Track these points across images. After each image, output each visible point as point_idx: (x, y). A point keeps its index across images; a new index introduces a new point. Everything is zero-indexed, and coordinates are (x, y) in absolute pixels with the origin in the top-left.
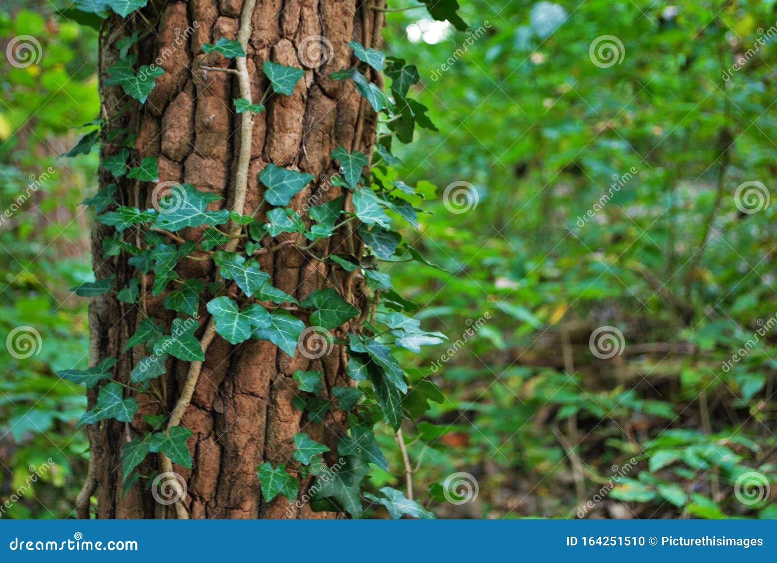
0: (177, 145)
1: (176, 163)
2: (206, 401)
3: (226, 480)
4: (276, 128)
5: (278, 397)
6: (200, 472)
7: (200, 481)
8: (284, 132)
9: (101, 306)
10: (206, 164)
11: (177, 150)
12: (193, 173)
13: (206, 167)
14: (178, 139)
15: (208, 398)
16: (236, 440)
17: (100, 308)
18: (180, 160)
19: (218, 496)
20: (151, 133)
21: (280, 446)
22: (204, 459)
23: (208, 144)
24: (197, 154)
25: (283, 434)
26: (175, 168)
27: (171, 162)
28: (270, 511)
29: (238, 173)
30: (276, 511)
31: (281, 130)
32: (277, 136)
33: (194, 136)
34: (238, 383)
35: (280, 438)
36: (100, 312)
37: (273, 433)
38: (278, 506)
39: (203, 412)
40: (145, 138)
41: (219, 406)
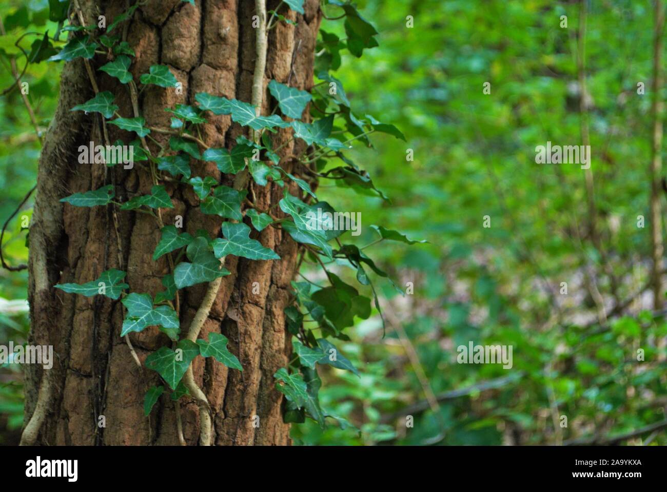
0: (188, 55)
1: (185, 73)
2: (221, 311)
3: (236, 390)
4: (278, 46)
5: (273, 307)
6: (214, 383)
7: (213, 392)
8: (285, 51)
9: (50, 225)
10: (220, 75)
11: (188, 60)
12: (206, 83)
13: (220, 78)
14: (189, 49)
15: (223, 308)
16: (247, 348)
17: (47, 227)
18: (188, 70)
19: (228, 406)
20: (151, 42)
21: (274, 355)
22: (218, 369)
23: (223, 55)
24: (209, 64)
25: (276, 343)
26: (184, 78)
27: (180, 71)
28: (265, 421)
29: (255, 85)
30: (270, 420)
31: (282, 49)
32: (279, 53)
33: (203, 47)
34: (247, 293)
35: (274, 348)
36: (48, 232)
37: (268, 344)
38: (272, 415)
39: (215, 322)
40: (143, 47)
41: (233, 315)
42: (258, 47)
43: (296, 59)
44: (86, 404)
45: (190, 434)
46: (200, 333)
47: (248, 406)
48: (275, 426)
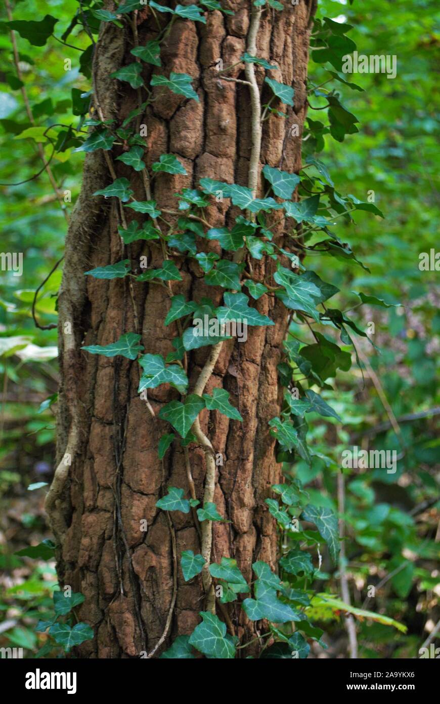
0: (193, 145)
1: (190, 161)
2: (223, 368)
3: (236, 436)
4: (271, 134)
5: (268, 363)
6: (217, 431)
7: (216, 438)
8: (277, 139)
9: (75, 293)
10: (221, 162)
11: (193, 149)
12: (209, 169)
13: (221, 165)
14: (194, 139)
15: (225, 366)
16: (245, 400)
17: (73, 295)
18: (193, 158)
19: (229, 450)
20: (161, 134)
21: (268, 406)
22: (220, 419)
23: (223, 145)
24: (211, 153)
25: (270, 395)
26: (189, 165)
27: (186, 159)
28: (261, 462)
29: (252, 171)
30: (266, 461)
31: (274, 137)
32: (272, 141)
33: (205, 137)
34: (245, 351)
35: (268, 399)
36: (74, 299)
37: (263, 395)
38: (267, 457)
39: (218, 378)
40: (154, 138)
41: (233, 372)
42: (253, 137)
43: (286, 145)
44: (108, 448)
45: (197, 474)
46: (205, 387)
47: (247, 451)
48: (269, 467)
